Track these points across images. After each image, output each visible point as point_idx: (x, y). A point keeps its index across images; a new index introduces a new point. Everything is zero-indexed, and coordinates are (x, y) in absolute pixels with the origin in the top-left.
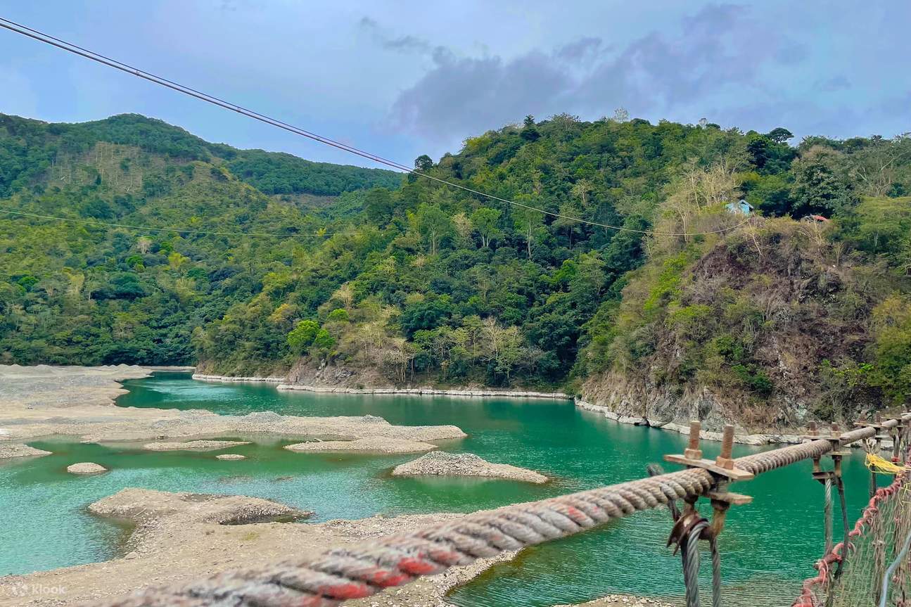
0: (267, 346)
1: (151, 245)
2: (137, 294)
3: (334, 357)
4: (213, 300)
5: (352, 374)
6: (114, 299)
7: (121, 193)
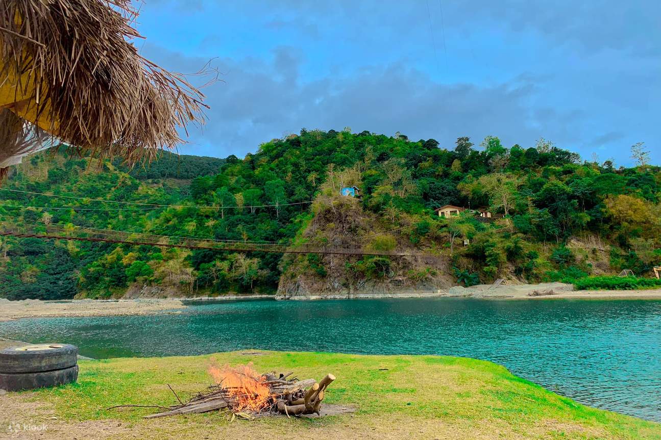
0: (119, 279)
1: (52, 218)
2: (40, 252)
3: (151, 281)
4: (93, 254)
5: (162, 290)
6: (24, 256)
7: (32, 181)
